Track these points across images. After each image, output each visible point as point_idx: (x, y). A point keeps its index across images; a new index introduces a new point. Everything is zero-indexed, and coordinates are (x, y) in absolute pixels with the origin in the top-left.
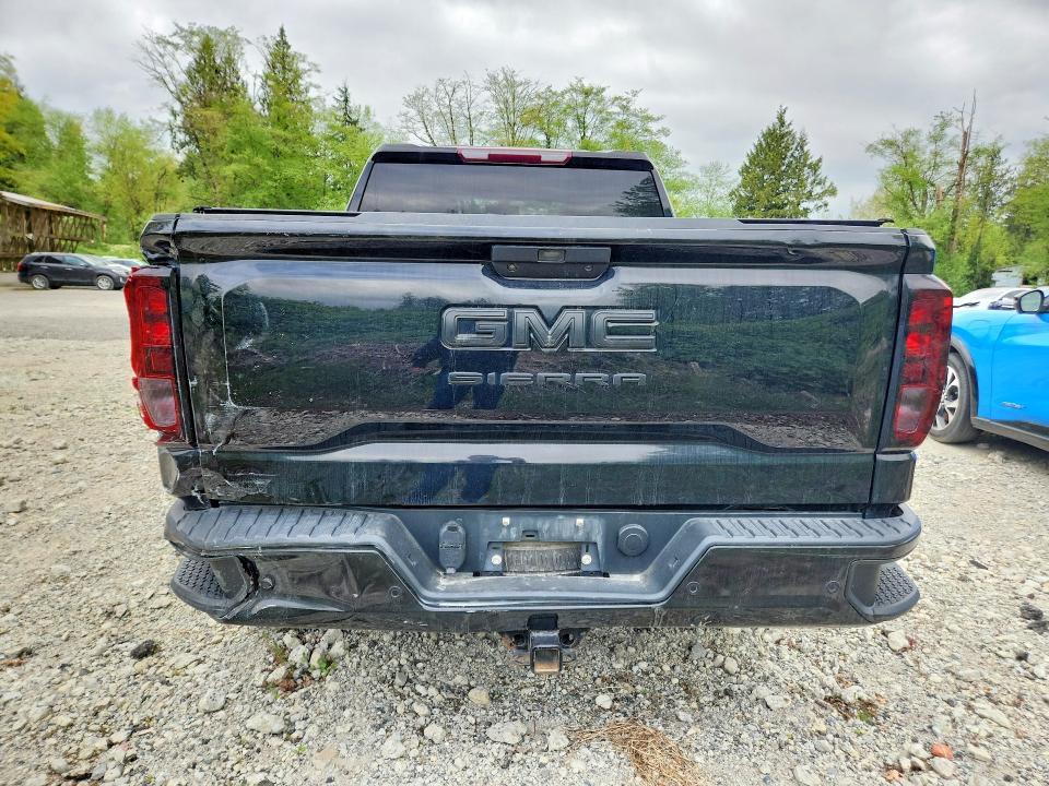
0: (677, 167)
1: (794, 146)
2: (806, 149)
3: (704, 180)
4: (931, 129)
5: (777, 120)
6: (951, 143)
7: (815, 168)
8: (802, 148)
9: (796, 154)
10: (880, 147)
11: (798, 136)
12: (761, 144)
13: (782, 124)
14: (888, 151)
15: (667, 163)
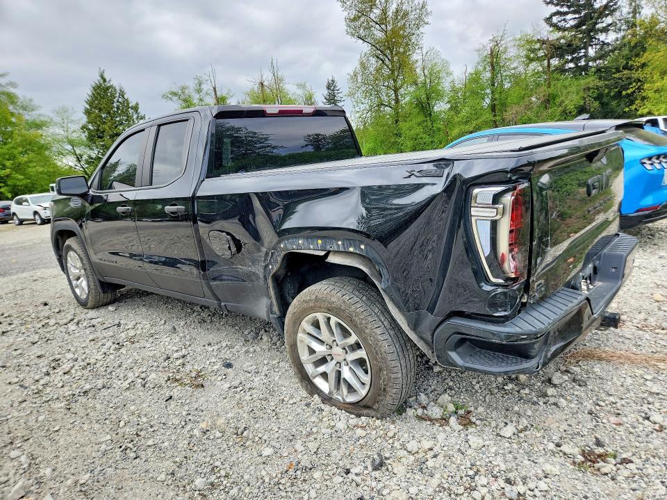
0: (33, 110)
1: (117, 95)
2: (126, 96)
3: (57, 119)
4: (194, 86)
5: (100, 78)
6: (207, 94)
7: (136, 108)
8: (123, 96)
9: (120, 100)
10: (170, 96)
11: (118, 88)
12: (93, 94)
13: (105, 81)
14: (175, 98)
15: (24, 108)
